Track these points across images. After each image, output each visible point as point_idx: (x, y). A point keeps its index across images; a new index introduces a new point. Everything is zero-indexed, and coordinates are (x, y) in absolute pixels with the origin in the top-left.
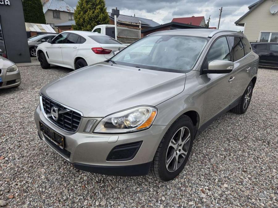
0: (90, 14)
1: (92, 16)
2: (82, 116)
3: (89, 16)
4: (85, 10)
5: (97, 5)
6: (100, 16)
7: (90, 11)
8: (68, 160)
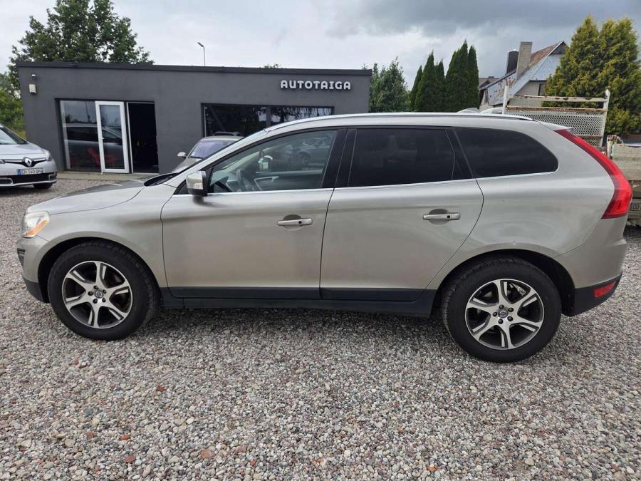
0: (582, 82)
1: (586, 86)
3: (580, 87)
4: (572, 74)
5: (609, 58)
6: (610, 83)
7: (584, 75)
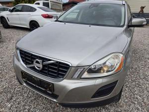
2: (71, 65)
8: (55, 100)
